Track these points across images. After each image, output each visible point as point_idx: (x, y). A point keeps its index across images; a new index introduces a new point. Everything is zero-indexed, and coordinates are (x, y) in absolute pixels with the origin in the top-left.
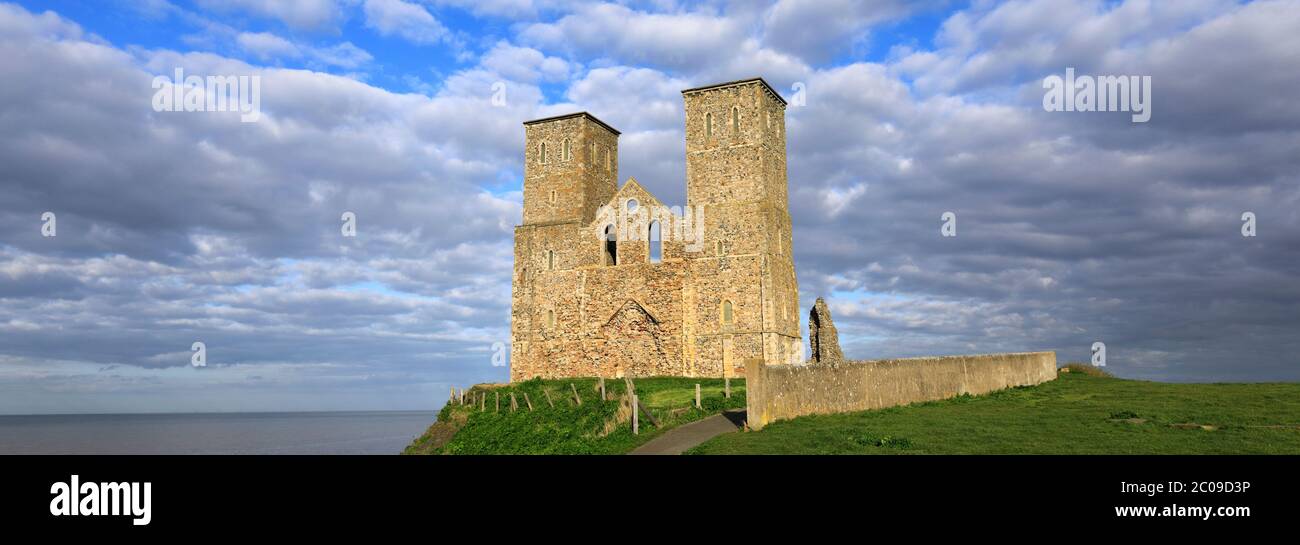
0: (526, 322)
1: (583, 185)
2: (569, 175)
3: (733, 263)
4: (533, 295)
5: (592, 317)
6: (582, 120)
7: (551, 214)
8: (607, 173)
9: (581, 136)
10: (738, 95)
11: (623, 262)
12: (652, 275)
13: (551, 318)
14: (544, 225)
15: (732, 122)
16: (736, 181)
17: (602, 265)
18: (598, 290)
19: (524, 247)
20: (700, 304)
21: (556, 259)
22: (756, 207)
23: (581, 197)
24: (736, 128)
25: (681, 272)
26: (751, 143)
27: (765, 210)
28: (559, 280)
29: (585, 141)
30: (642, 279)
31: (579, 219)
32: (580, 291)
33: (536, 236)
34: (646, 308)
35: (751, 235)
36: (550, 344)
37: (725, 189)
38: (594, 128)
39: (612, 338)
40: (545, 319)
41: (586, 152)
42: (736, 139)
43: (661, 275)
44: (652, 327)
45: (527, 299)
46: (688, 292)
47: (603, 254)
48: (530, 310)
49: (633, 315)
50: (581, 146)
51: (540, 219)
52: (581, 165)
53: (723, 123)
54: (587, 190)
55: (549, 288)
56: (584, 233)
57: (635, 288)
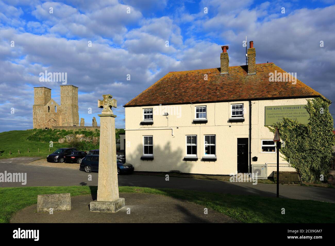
0: (36, 120)
1: (44, 99)
2: (42, 97)
3: (67, 113)
4: (36, 116)
5: (46, 120)
6: (44, 88)
7: (39, 103)
8: (49, 97)
9: (44, 91)
10: (68, 87)
11: (51, 112)
12: (55, 114)
13: (40, 120)
14: (38, 105)
15: (67, 91)
16: (68, 101)
17: (47, 112)
18: (47, 116)
19: (35, 108)
20: (62, 119)
21: (40, 111)
22: (70, 105)
23: (44, 101)
24: (68, 93)
25: (60, 114)
26: (70, 95)
27: (72, 106)
28: (41, 114)
29: (44, 92)
30: (54, 115)
31: (44, 105)
32: (44, 116)
33: (37, 107)
34: (54, 119)
35: (70, 109)
36: (40, 124)
37: (66, 102)
38: (46, 89)
39: (49, 123)
40: (39, 120)
41: (45, 94)
42: (68, 94)
43: (57, 114)
44: (55, 122)
45: (35, 117)
46: (60, 117)
47: (48, 110)
48: (36, 119)
49: (53, 120)
50: (44, 93)
51: (37, 104)
52: (44, 96)
53: (66, 91)
54: (45, 100)
55: (39, 115)
56: (44, 107)
57: (53, 116)
